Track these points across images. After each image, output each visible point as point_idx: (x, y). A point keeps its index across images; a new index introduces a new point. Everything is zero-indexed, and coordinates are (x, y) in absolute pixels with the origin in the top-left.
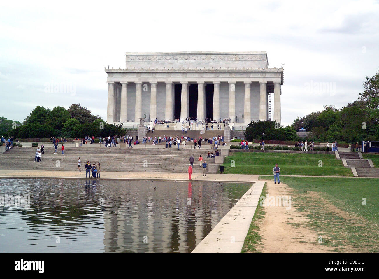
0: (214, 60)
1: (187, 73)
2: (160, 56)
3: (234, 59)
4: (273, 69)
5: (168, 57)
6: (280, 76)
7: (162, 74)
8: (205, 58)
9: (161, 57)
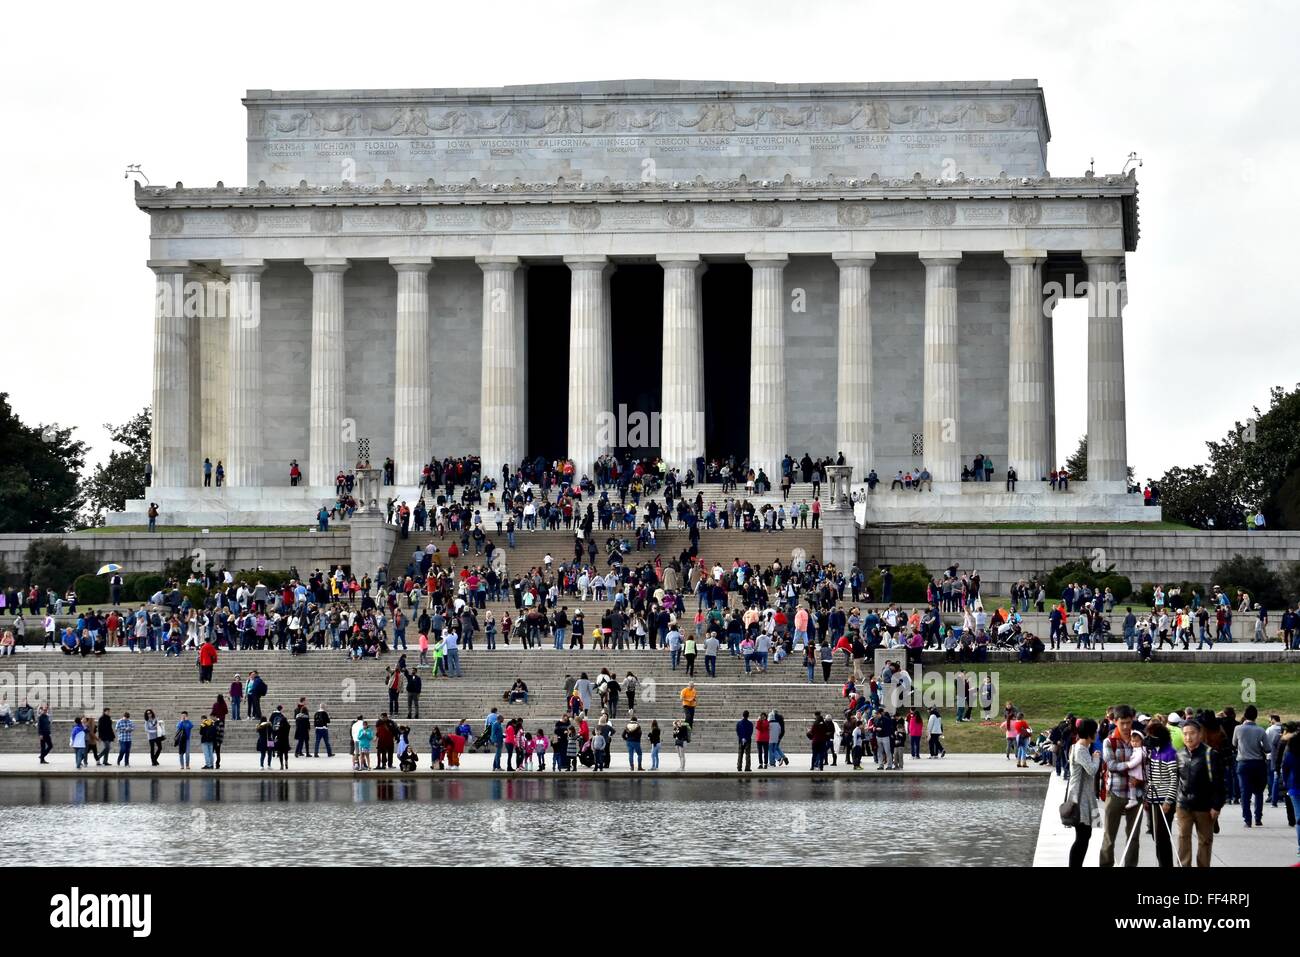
0: (750, 130)
1: (599, 208)
2: (445, 110)
3: (861, 122)
4: (1077, 181)
5: (489, 116)
6: (1119, 222)
7: (461, 214)
8: (697, 118)
9: (449, 115)
